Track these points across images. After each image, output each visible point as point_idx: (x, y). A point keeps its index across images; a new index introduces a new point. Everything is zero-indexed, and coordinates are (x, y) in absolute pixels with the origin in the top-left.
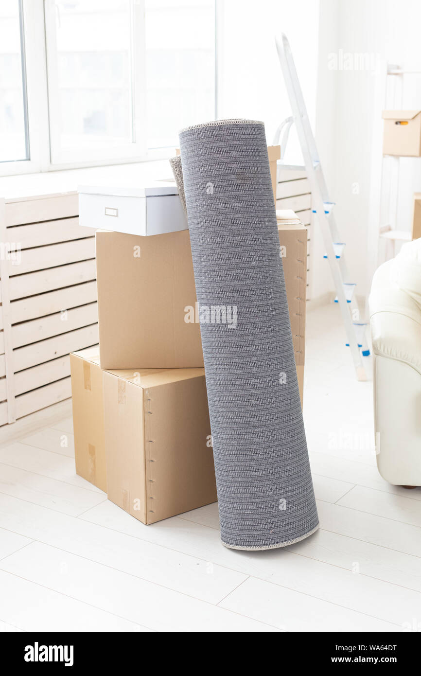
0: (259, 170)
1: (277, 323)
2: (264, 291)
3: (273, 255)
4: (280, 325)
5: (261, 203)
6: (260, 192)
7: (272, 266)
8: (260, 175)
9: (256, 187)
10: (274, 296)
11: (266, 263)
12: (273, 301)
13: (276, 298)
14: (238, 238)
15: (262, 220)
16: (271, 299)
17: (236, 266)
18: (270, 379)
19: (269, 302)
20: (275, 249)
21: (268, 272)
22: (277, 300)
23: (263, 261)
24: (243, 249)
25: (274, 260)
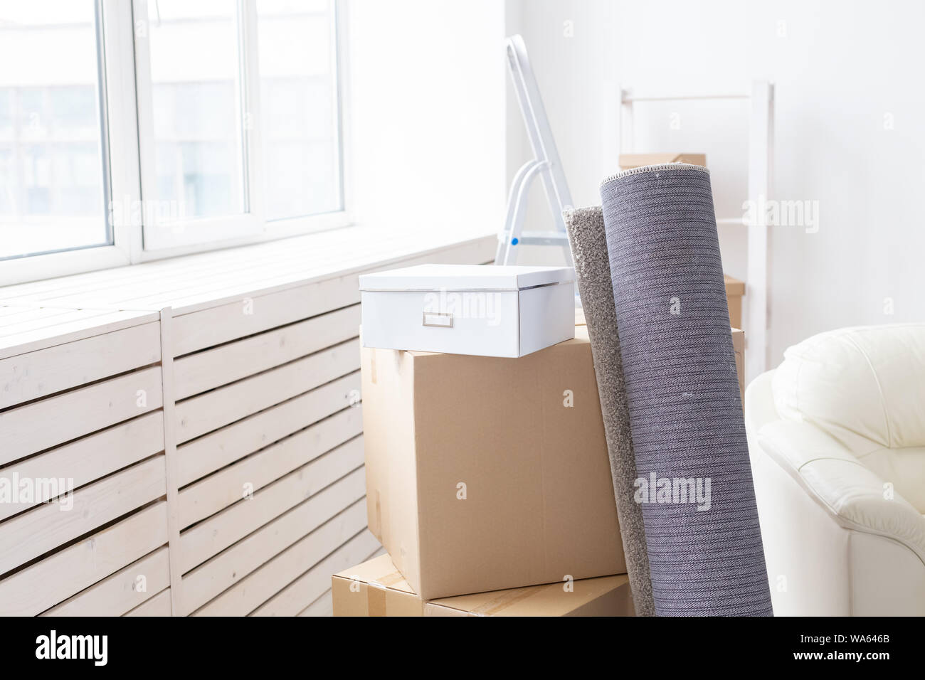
0: (691, 242)
1: (733, 496)
2: (708, 442)
3: (724, 381)
4: (740, 500)
5: (696, 295)
6: (695, 278)
7: (722, 399)
8: (693, 251)
9: (686, 269)
10: (726, 450)
11: (708, 395)
12: (726, 459)
13: (732, 454)
14: (658, 354)
15: (699, 323)
16: (722, 455)
17: (656, 401)
18: (722, 593)
19: (718, 460)
20: (728, 372)
21: (714, 409)
22: (734, 458)
23: (702, 391)
24: (665, 372)
25: (726, 390)
